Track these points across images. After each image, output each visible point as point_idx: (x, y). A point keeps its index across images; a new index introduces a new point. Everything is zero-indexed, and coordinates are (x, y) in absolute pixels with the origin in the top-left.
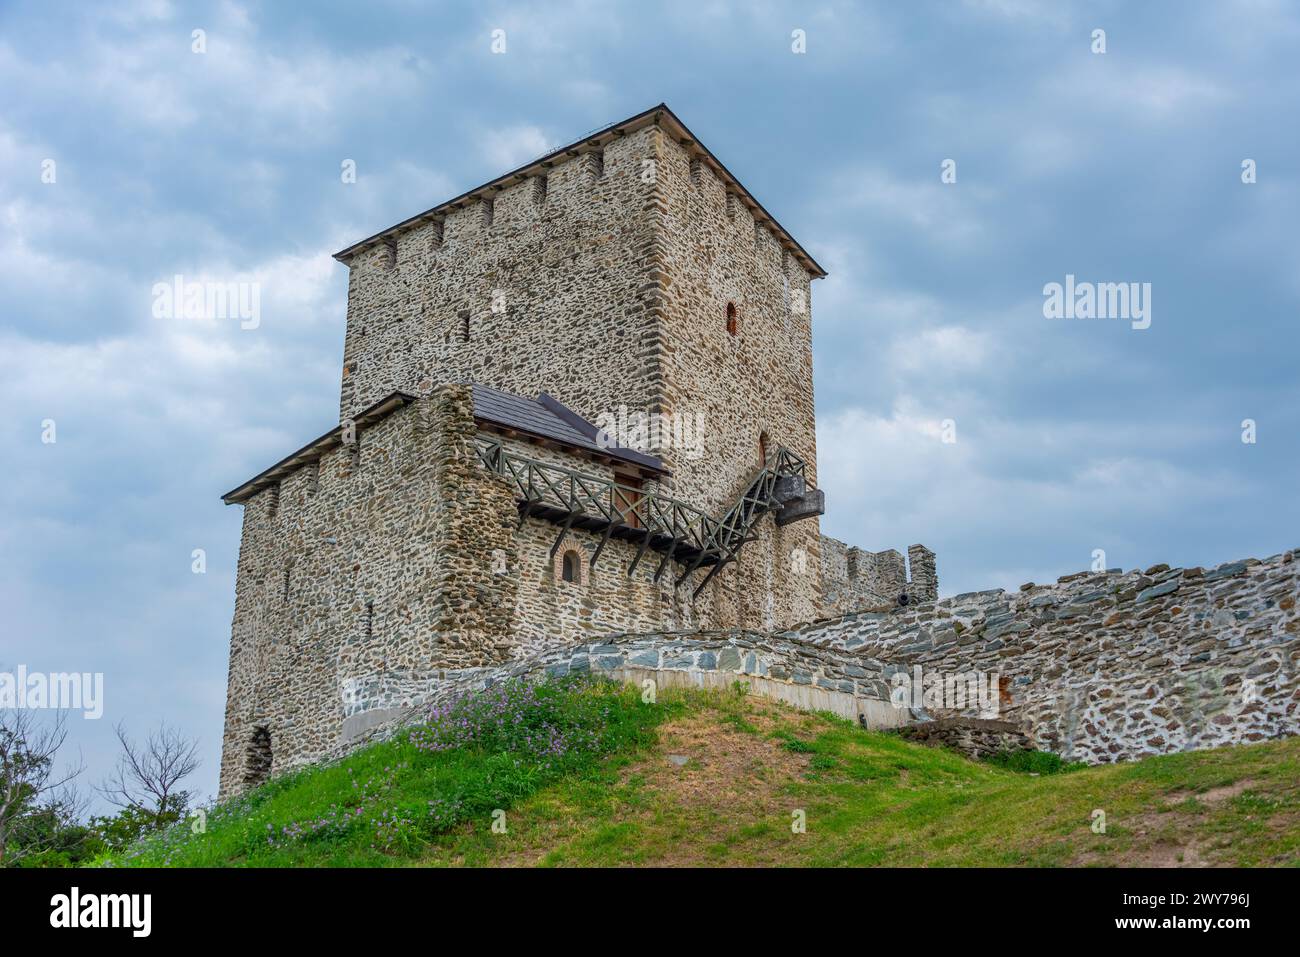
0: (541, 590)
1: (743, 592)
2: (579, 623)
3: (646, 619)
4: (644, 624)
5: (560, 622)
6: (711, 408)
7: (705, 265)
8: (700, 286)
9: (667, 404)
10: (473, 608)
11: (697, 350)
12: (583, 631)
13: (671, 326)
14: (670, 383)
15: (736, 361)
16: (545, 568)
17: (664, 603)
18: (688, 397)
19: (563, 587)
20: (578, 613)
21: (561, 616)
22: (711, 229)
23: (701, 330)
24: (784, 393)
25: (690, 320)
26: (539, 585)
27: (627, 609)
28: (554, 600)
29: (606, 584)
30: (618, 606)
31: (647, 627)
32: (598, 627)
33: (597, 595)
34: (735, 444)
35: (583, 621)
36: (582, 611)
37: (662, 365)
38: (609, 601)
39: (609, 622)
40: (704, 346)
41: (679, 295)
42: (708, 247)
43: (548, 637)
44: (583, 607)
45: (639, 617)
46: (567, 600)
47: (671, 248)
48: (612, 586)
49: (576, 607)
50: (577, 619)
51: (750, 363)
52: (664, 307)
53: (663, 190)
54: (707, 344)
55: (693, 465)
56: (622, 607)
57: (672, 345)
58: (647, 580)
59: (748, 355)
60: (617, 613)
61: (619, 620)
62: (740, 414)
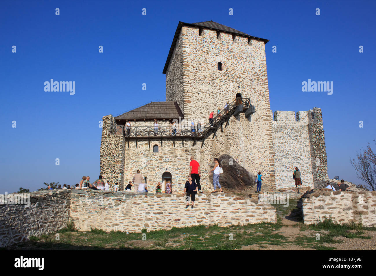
0: (146, 156)
1: (228, 140)
2: (159, 162)
3: (180, 157)
4: (179, 159)
5: (153, 163)
6: (209, 94)
7: (205, 56)
8: (203, 62)
9: (187, 98)
10: (107, 169)
11: (202, 80)
12: (160, 164)
13: (189, 77)
14: (189, 93)
15: (223, 77)
16: (148, 151)
17: (186, 152)
18: (199, 94)
19: (153, 154)
20: (158, 160)
21: (153, 162)
22: (208, 45)
23: (205, 74)
24: (249, 79)
25: (199, 73)
26: (146, 155)
27: (173, 156)
28: (151, 158)
29: (167, 151)
30: (171, 156)
31: (181, 159)
32: (165, 162)
33: (164, 154)
34: (222, 101)
35: (160, 162)
36: (159, 159)
37: (185, 89)
38: (168, 155)
39: (168, 160)
40: (206, 78)
41: (194, 67)
42: (207, 51)
43: (149, 167)
44: (160, 158)
45: (177, 157)
46: (155, 157)
47: (189, 56)
48: (169, 151)
49: (158, 158)
50: (158, 161)
51: (230, 76)
52: (186, 73)
53: (186, 42)
54: (207, 77)
55: (201, 112)
56: (172, 156)
57: (190, 82)
58: (180, 147)
59: (229, 74)
60: (170, 158)
61: (171, 159)
62: (225, 91)
